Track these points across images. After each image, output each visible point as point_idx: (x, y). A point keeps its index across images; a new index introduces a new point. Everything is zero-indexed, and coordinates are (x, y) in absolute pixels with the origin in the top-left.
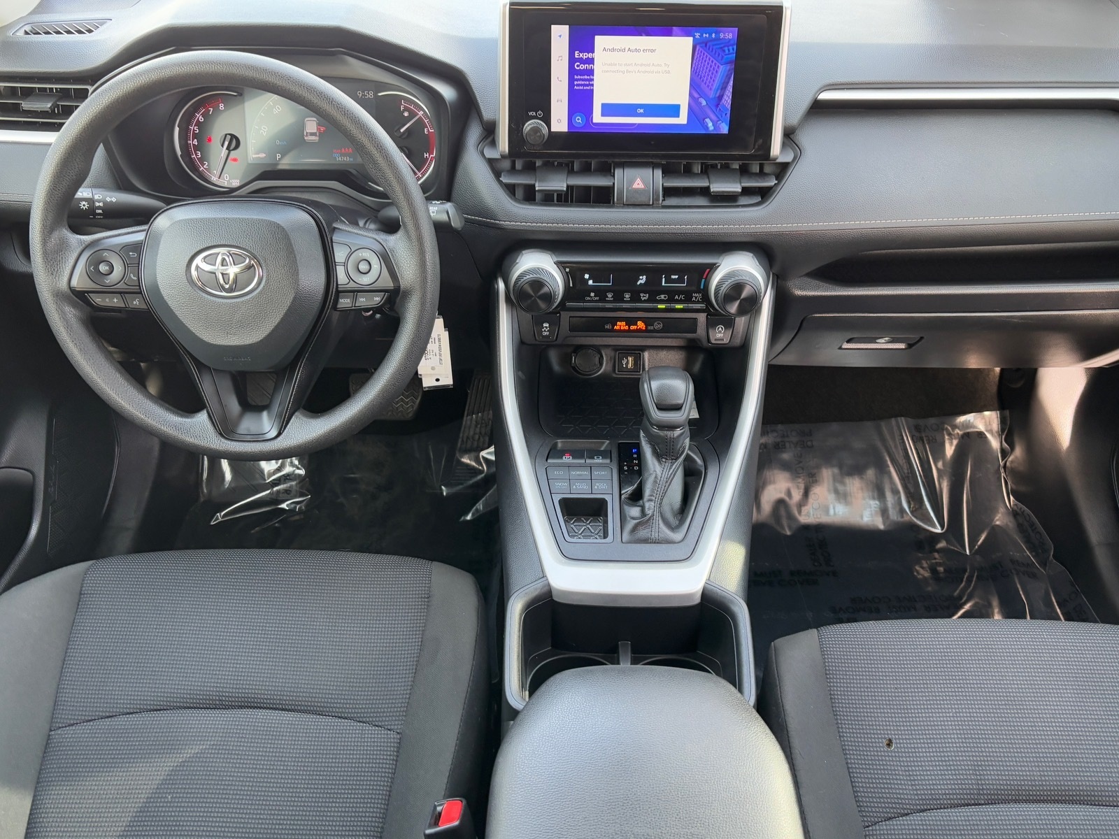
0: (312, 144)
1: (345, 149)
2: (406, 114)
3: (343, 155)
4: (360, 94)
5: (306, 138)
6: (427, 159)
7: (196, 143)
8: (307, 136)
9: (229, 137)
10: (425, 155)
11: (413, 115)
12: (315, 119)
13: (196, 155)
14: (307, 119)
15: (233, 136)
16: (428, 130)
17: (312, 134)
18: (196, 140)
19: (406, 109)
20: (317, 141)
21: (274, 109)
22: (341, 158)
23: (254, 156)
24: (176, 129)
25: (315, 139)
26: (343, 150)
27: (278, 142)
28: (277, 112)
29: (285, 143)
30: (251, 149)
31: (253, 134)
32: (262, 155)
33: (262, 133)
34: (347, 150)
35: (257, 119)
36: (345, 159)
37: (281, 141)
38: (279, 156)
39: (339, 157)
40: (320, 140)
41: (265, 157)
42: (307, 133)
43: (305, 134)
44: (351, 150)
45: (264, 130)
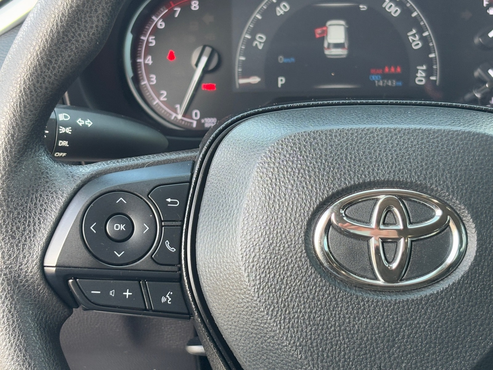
0: (337, 61)
1: (390, 68)
2: (492, 12)
3: (385, 77)
5: (327, 52)
7: (150, 62)
8: (329, 47)
9: (208, 50)
12: (342, 22)
13: (149, 80)
14: (329, 23)
15: (214, 50)
17: (337, 46)
18: (150, 57)
20: (344, 56)
21: (278, 9)
22: (383, 82)
23: (242, 81)
24: (129, 38)
25: (341, 52)
26: (387, 70)
27: (281, 59)
28: (282, 12)
29: (293, 60)
30: (238, 70)
31: (241, 47)
32: (255, 80)
33: (256, 44)
34: (393, 70)
35: (250, 25)
36: (390, 83)
37: (286, 57)
38: (281, 81)
39: (379, 81)
40: (349, 55)
41: (259, 82)
42: (329, 44)
43: (326, 45)
44: (399, 70)
45: (260, 41)
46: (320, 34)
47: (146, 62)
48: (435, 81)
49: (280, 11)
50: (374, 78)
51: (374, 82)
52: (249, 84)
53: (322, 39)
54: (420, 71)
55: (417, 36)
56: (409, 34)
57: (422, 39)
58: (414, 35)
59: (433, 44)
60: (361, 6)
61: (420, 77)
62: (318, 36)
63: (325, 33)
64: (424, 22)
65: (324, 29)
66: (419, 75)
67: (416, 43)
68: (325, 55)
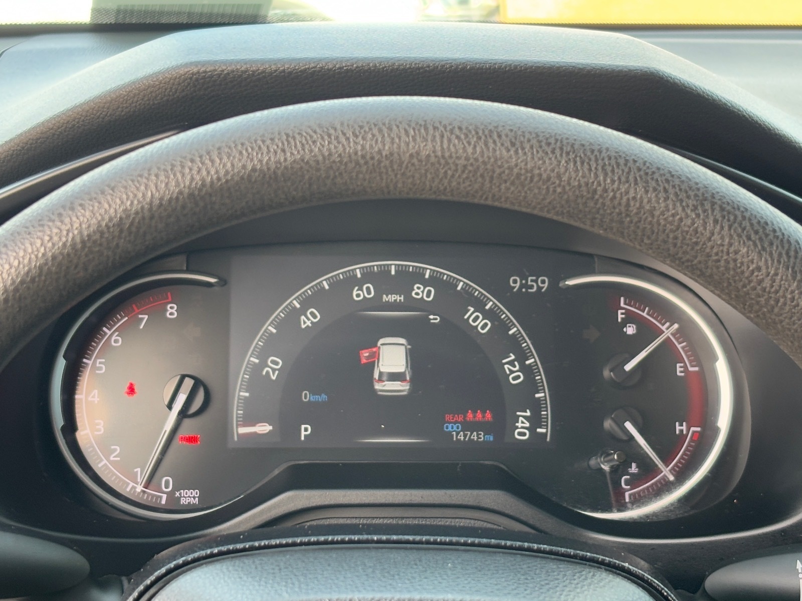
0: (393, 400)
1: (475, 413)
2: (630, 330)
3: (468, 427)
4: (515, 283)
5: (378, 386)
6: (682, 437)
7: (96, 400)
8: (380, 380)
9: (188, 383)
10: (678, 428)
11: (647, 333)
12: (402, 341)
13: (93, 427)
14: (381, 341)
15: (198, 383)
16: (685, 367)
17: (394, 377)
18: (95, 393)
19: (631, 318)
20: (405, 393)
21: (303, 317)
22: (465, 436)
23: (243, 430)
24: (61, 365)
25: (401, 387)
26: (470, 415)
27: (306, 396)
28: (309, 323)
29: (324, 397)
30: (237, 412)
31: (244, 376)
32: (264, 428)
33: (268, 372)
34: (479, 415)
35: (258, 342)
36: (474, 437)
37: (313, 393)
38: (305, 430)
39: (458, 434)
40: (412, 391)
41: (270, 431)
42: (381, 374)
43: (376, 376)
44: (489, 416)
45: (274, 367)
46: (367, 358)
47: (90, 399)
48: (545, 434)
49: (306, 322)
50: (449, 427)
51: (450, 434)
52: (255, 434)
53: (371, 366)
54: (521, 419)
55: (516, 363)
56: (504, 361)
57: (524, 369)
58: (511, 363)
59: (541, 377)
60: (431, 317)
61: (522, 428)
62: (364, 361)
63: (376, 356)
64: (527, 343)
65: (374, 350)
66: (519, 425)
67: (515, 375)
68: (375, 391)
